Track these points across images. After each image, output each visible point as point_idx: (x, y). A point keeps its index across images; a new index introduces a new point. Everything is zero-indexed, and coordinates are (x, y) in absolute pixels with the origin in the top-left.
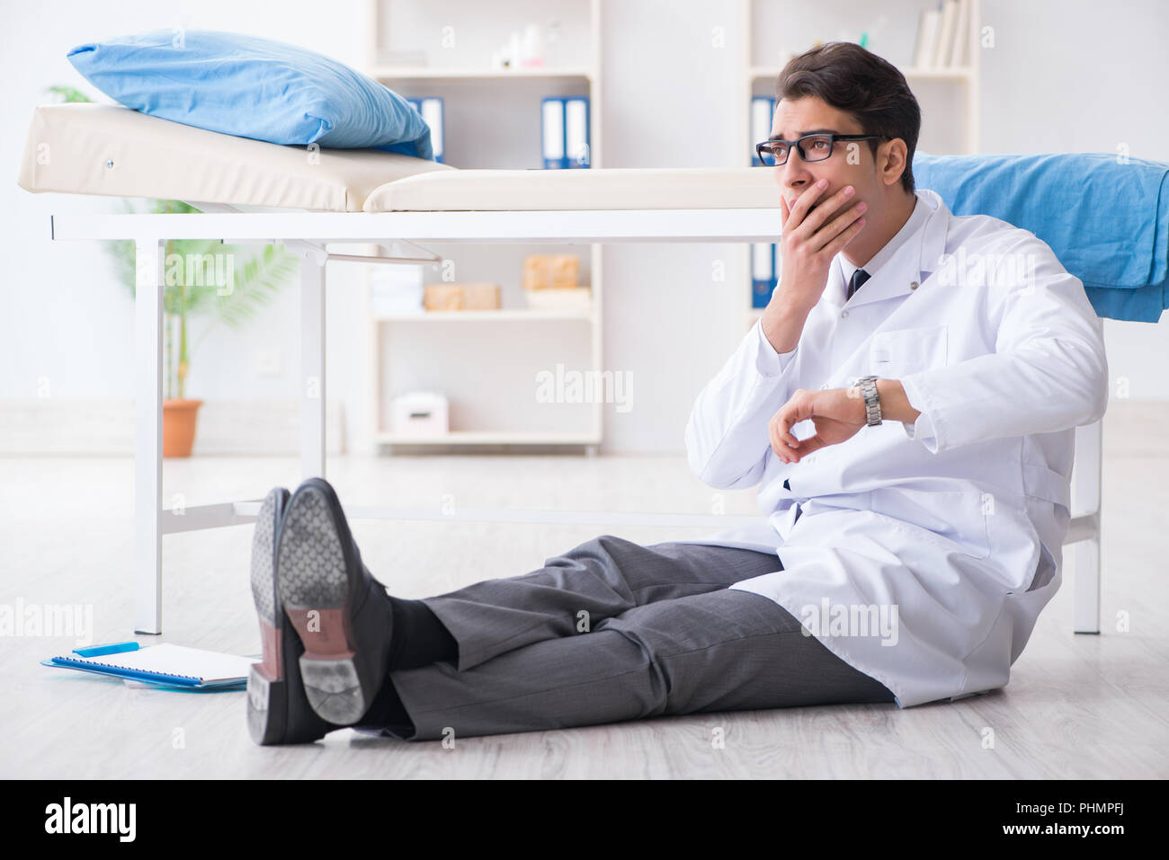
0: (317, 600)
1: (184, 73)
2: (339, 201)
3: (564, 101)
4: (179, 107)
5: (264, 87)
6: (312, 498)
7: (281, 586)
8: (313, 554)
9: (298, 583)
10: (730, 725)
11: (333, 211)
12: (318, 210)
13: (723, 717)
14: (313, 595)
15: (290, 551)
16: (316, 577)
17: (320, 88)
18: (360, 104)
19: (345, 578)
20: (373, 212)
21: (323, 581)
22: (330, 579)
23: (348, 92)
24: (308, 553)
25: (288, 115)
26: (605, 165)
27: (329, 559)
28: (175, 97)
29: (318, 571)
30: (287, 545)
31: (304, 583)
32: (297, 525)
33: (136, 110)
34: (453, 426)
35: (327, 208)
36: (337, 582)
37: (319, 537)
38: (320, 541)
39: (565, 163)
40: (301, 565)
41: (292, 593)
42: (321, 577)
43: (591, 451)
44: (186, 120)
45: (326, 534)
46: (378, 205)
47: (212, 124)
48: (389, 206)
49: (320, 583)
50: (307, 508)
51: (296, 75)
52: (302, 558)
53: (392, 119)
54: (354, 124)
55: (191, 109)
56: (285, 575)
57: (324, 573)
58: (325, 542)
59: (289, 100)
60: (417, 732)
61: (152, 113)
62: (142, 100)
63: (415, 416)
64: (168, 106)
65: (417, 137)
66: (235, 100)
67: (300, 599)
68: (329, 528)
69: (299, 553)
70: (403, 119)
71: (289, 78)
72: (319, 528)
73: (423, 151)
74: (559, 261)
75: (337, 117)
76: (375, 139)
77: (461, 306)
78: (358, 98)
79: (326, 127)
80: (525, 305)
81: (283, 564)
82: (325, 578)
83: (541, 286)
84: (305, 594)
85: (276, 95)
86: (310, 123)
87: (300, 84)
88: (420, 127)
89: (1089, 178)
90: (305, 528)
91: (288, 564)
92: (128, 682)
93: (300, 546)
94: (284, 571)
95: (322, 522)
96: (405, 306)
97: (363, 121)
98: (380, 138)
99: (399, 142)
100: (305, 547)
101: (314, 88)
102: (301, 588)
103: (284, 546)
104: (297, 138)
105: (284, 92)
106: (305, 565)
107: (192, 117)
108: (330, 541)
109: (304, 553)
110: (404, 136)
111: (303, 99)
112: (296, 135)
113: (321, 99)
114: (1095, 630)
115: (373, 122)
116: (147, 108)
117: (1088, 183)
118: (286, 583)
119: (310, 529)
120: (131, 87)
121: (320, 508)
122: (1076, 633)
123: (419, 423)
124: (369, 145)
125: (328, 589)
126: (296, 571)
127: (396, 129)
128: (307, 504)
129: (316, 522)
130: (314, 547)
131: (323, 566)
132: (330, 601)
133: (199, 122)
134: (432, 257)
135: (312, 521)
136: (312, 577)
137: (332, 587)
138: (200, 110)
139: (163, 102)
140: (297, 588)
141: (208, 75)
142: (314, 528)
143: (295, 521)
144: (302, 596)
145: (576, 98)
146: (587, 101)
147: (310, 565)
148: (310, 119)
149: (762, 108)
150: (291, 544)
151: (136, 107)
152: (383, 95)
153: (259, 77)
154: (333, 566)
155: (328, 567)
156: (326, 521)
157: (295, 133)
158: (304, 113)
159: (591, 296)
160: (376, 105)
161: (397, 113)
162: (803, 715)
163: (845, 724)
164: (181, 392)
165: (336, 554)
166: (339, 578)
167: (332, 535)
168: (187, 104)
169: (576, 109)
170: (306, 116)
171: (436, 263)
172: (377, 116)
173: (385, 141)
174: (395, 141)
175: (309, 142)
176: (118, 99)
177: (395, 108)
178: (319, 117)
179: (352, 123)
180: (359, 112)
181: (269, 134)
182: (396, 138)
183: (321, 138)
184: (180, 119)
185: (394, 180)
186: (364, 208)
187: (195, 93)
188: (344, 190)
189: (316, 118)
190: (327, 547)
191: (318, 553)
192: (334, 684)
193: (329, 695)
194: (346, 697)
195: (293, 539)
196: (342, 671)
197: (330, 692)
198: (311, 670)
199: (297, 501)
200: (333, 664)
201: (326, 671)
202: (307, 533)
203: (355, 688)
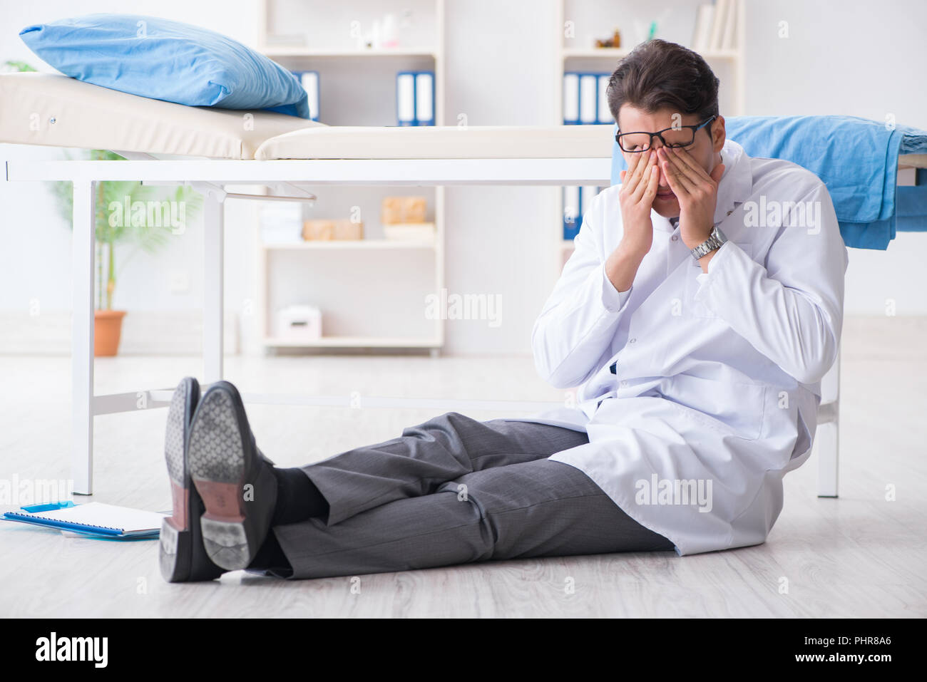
0: (218, 476)
1: (113, 49)
2: (235, 151)
3: (415, 75)
4: (109, 76)
5: (176, 61)
6: (221, 398)
7: (190, 461)
8: (218, 441)
9: (204, 461)
10: (543, 567)
11: (230, 158)
12: (219, 158)
13: (537, 561)
14: (215, 471)
15: (200, 436)
16: (219, 459)
17: (220, 61)
18: (253, 74)
19: (242, 462)
21: (224, 462)
22: (230, 461)
23: (243, 65)
24: (214, 440)
25: (195, 83)
26: (447, 123)
27: (230, 447)
28: (105, 67)
30: (198, 431)
31: (209, 462)
32: (207, 417)
33: (74, 78)
34: (325, 332)
35: (226, 156)
36: (235, 464)
37: (224, 429)
38: (224, 432)
39: (415, 123)
40: (208, 448)
41: (199, 468)
42: (223, 459)
43: (435, 353)
44: (113, 85)
45: (230, 427)
46: (266, 154)
47: (133, 89)
48: (275, 155)
49: (221, 463)
50: (216, 405)
51: (202, 50)
52: (209, 443)
53: (278, 86)
54: (247, 91)
55: (118, 77)
56: (194, 454)
57: (225, 456)
58: (228, 433)
59: (196, 70)
60: (295, 573)
61: (87, 80)
62: (80, 70)
63: (295, 324)
64: (100, 75)
65: (298, 100)
66: (153, 70)
67: (205, 473)
68: (232, 423)
69: (207, 438)
70: (286, 86)
71: (195, 53)
72: (224, 422)
73: (302, 112)
74: (410, 201)
75: (234, 84)
76: (266, 99)
77: (332, 238)
78: (251, 69)
79: (225, 92)
80: (382, 237)
81: (194, 445)
82: (226, 460)
83: (396, 222)
84: (209, 470)
85: (186, 66)
86: (212, 88)
87: (205, 58)
88: (299, 93)
89: (831, 135)
90: (214, 420)
92: (65, 532)
93: (208, 434)
94: (193, 450)
95: (226, 417)
96: (288, 237)
97: (254, 88)
98: (267, 102)
99: (283, 104)
100: (212, 434)
101: (216, 61)
102: (206, 465)
103: (195, 432)
104: (202, 101)
105: (192, 64)
106: (211, 448)
107: (118, 84)
108: (232, 433)
109: (211, 439)
110: (287, 100)
111: (207, 69)
112: (201, 98)
113: (221, 70)
114: (834, 494)
115: (262, 90)
116: (82, 76)
117: (831, 139)
118: (195, 460)
119: (217, 421)
120: (70, 59)
121: (227, 407)
122: (820, 497)
123: (299, 330)
124: (259, 106)
125: (227, 469)
126: (203, 452)
127: (281, 94)
128: (217, 402)
129: (223, 417)
130: (219, 436)
131: (226, 451)
132: (229, 477)
133: (124, 87)
134: (309, 196)
135: (219, 415)
136: (215, 458)
137: (231, 468)
138: (125, 78)
139: (95, 71)
140: (203, 465)
141: (132, 50)
142: (221, 421)
143: (206, 414)
144: (207, 471)
145: (424, 72)
146: (433, 75)
147: (215, 449)
148: (213, 86)
149: (572, 81)
150: (201, 431)
151: (74, 75)
152: (271, 66)
153: (172, 52)
154: (233, 452)
155: (230, 452)
156: (230, 417)
157: (201, 96)
158: (208, 81)
159: (436, 229)
160: (266, 77)
161: (281, 80)
162: (602, 560)
163: (635, 568)
164: (109, 305)
165: (236, 443)
166: (237, 461)
167: (234, 428)
168: (115, 73)
169: (424, 81)
170: (210, 83)
171: (312, 201)
172: (266, 84)
173: (271, 103)
174: (279, 103)
175: (212, 104)
176: (60, 69)
177: (280, 77)
178: (220, 84)
179: (246, 89)
180: (252, 81)
181: (180, 98)
182: (280, 101)
183: (221, 101)
184: (109, 85)
185: (279, 134)
186: (255, 157)
187: (121, 64)
188: (239, 142)
189: (218, 85)
190: (230, 437)
191: (222, 441)
192: (227, 539)
193: (222, 547)
194: (235, 551)
195: (203, 428)
196: (234, 531)
197: (223, 545)
198: (209, 527)
199: (208, 399)
200: (226, 525)
201: (221, 530)
202: (215, 424)
203: (243, 545)
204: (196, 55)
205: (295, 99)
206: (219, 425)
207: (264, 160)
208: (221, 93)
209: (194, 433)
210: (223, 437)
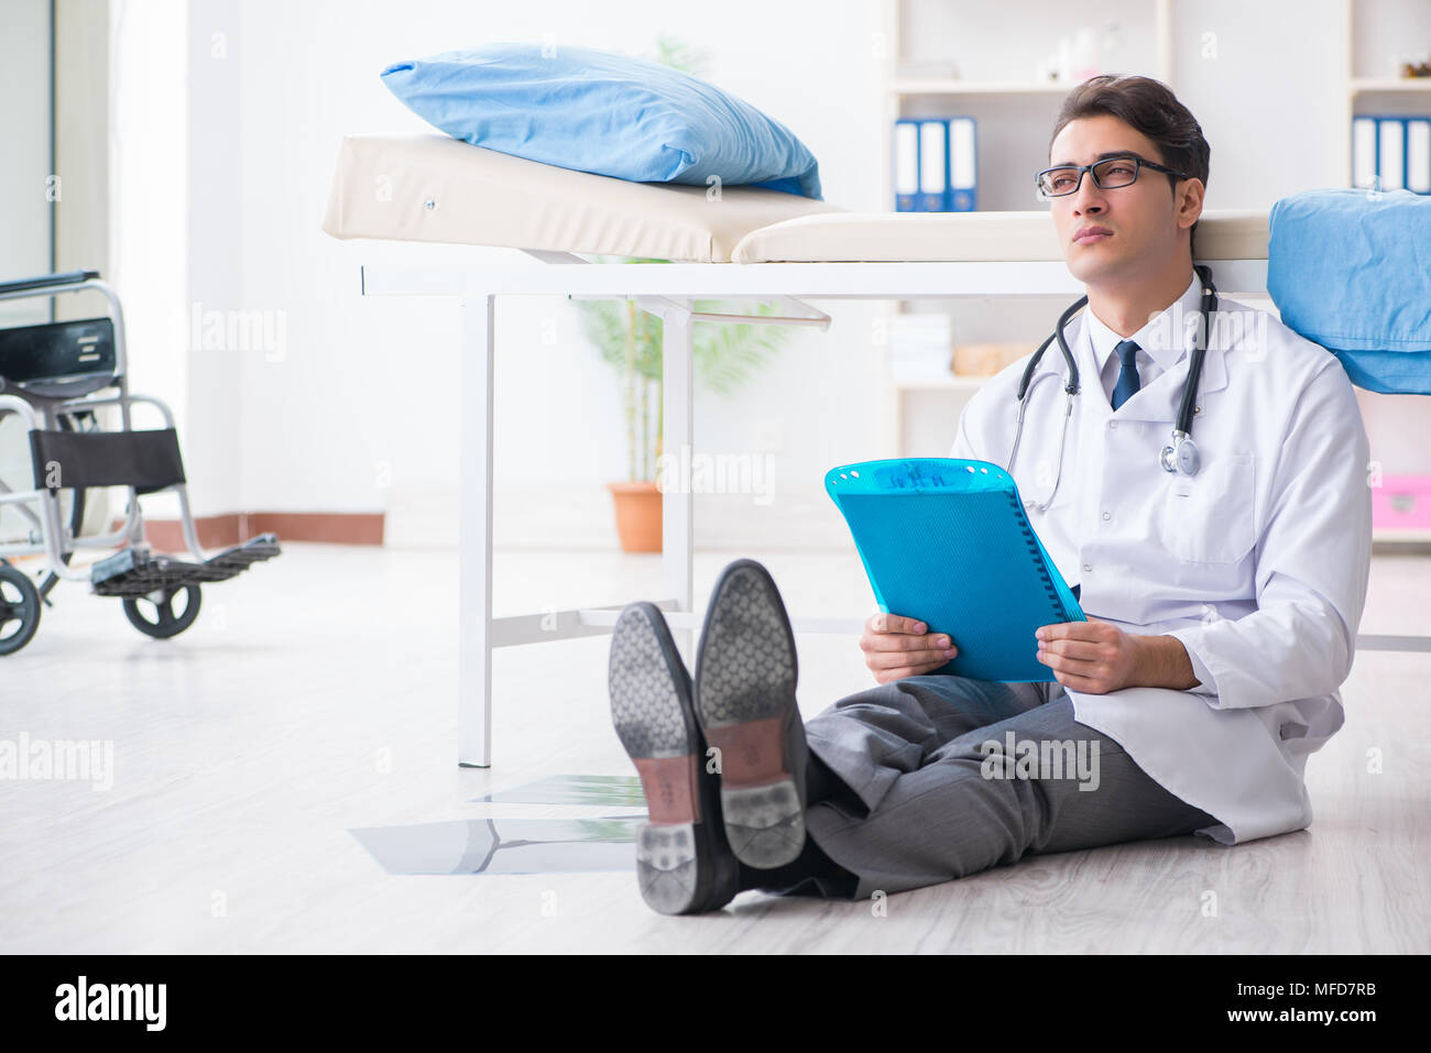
0: (750, 709)
1: (520, 97)
2: (702, 249)
4: (514, 136)
5: (614, 115)
6: (746, 582)
7: (703, 698)
8: (749, 651)
9: (727, 690)
11: (695, 261)
14: (746, 703)
15: (719, 651)
16: (753, 679)
17: (681, 113)
18: (731, 134)
19: (789, 674)
20: (744, 263)
21: (762, 683)
22: (772, 679)
23: (717, 119)
24: (743, 650)
25: (642, 147)
27: (771, 654)
28: (508, 127)
29: (756, 671)
30: (715, 645)
31: (734, 689)
32: (729, 616)
33: (463, 140)
35: (688, 257)
36: (780, 681)
37: (758, 627)
38: (759, 633)
40: (734, 667)
41: (718, 706)
42: (760, 678)
44: (520, 152)
45: (768, 622)
46: (748, 255)
47: (553, 158)
48: (762, 256)
49: (756, 686)
50: (741, 594)
51: (653, 98)
52: (735, 658)
53: (770, 150)
54: (722, 158)
55: (528, 139)
56: (710, 684)
57: (762, 671)
58: (766, 632)
59: (645, 127)
61: (480, 144)
62: (470, 129)
64: (501, 136)
65: (802, 171)
66: (580, 128)
67: (728, 712)
68: (770, 614)
69: (732, 651)
70: (785, 149)
71: (643, 102)
72: (758, 616)
73: (809, 189)
75: (702, 148)
76: (754, 169)
78: (728, 125)
79: (688, 161)
81: (709, 669)
82: (765, 678)
84: (735, 703)
85: (629, 122)
86: (669, 155)
87: (658, 109)
88: (805, 161)
90: (740, 617)
91: (715, 669)
93: (732, 641)
94: (710, 677)
95: (761, 608)
97: (734, 153)
98: (753, 175)
99: (779, 177)
100: (740, 642)
101: (674, 115)
102: (730, 697)
103: (710, 646)
104: (653, 174)
105: (638, 119)
106: (740, 665)
107: (529, 149)
108: (772, 630)
109: (738, 650)
110: (784, 171)
111: (662, 125)
112: (652, 171)
113: (682, 127)
115: (746, 157)
116: (475, 137)
118: (711, 695)
119: (746, 616)
120: (457, 112)
121: (758, 591)
124: (741, 182)
125: (766, 692)
126: (726, 676)
127: (775, 161)
128: (741, 589)
129: (755, 610)
130: (752, 641)
131: (763, 663)
132: (768, 708)
133: (537, 154)
134: (820, 317)
135: (748, 609)
136: (747, 680)
137: (773, 688)
138: (538, 140)
139: (494, 130)
140: (725, 698)
141: (549, 98)
142: (752, 617)
143: (726, 613)
144: (731, 708)
147: (745, 665)
148: (670, 151)
150: (720, 641)
151: (463, 136)
152: (761, 122)
153: (608, 100)
154: (776, 661)
155: (770, 663)
156: (766, 607)
157: (650, 169)
158: (662, 143)
160: (752, 136)
161: (775, 142)
165: (779, 645)
166: (783, 675)
167: (775, 622)
168: (523, 133)
170: (664, 148)
172: (752, 148)
173: (760, 176)
174: (773, 177)
175: (668, 179)
176: (441, 127)
177: (774, 136)
178: (679, 149)
179: (721, 155)
180: (730, 143)
181: (620, 170)
182: (775, 173)
183: (680, 175)
184: (514, 151)
185: (770, 224)
186: (732, 259)
187: (533, 120)
188: (709, 236)
189: (677, 150)
190: (769, 638)
191: (756, 648)
192: (767, 814)
193: (759, 830)
194: (781, 830)
195: (723, 636)
196: (780, 797)
197: (761, 827)
198: (737, 803)
199: (726, 588)
200: (764, 790)
201: (757, 801)
202: (743, 625)
203: (793, 817)
204: (644, 105)
206: (749, 625)
207: (748, 263)
208: (682, 162)
209: (707, 648)
210: (758, 641)
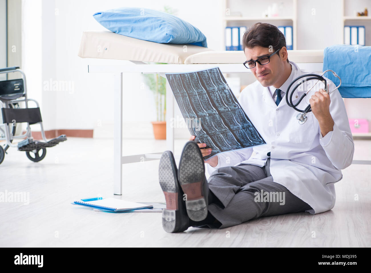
0: (192, 180)
1: (129, 21)
2: (177, 60)
4: (127, 31)
5: (153, 25)
6: (191, 146)
7: (180, 177)
8: (192, 165)
9: (187, 175)
11: (175, 63)
14: (192, 178)
15: (184, 165)
17: (171, 25)
18: (184, 30)
19: (203, 171)
22: (198, 172)
23: (180, 27)
24: (190, 164)
25: (161, 34)
27: (198, 165)
28: (126, 29)
29: (194, 170)
31: (188, 174)
32: (187, 155)
33: (114, 32)
35: (173, 63)
36: (200, 173)
37: (194, 158)
38: (195, 160)
40: (188, 169)
41: (184, 179)
42: (195, 172)
44: (129, 35)
45: (197, 157)
47: (138, 37)
48: (192, 62)
49: (194, 174)
50: (190, 150)
51: (164, 21)
53: (194, 35)
54: (182, 37)
55: (131, 32)
56: (182, 173)
57: (196, 170)
58: (196, 160)
59: (161, 29)
61: (119, 33)
62: (116, 29)
64: (124, 31)
65: (202, 40)
66: (145, 29)
67: (187, 180)
68: (198, 155)
69: (188, 165)
70: (198, 35)
72: (194, 156)
73: (204, 45)
75: (176, 34)
76: (190, 39)
78: (183, 28)
79: (173, 38)
81: (182, 169)
82: (196, 172)
84: (189, 178)
85: (158, 27)
87: (165, 24)
88: (203, 37)
90: (190, 156)
91: (183, 169)
92: (94, 209)
94: (182, 171)
95: (195, 153)
97: (185, 36)
98: (189, 42)
99: (196, 42)
100: (190, 162)
101: (169, 25)
102: (187, 177)
103: (182, 163)
104: (164, 41)
105: (160, 27)
106: (190, 168)
107: (131, 35)
108: (198, 159)
110: (198, 40)
111: (166, 29)
112: (163, 40)
113: (171, 29)
115: (188, 37)
116: (117, 32)
118: (182, 176)
119: (191, 155)
120: (113, 25)
121: (195, 149)
124: (186, 43)
125: (197, 175)
126: (186, 171)
127: (195, 38)
129: (193, 154)
130: (193, 162)
131: (196, 168)
132: (197, 179)
133: (133, 36)
135: (192, 154)
136: (192, 172)
137: (198, 174)
138: (134, 32)
139: (122, 30)
141: (137, 21)
142: (193, 156)
144: (187, 179)
145: (289, 27)
146: (292, 28)
147: (191, 168)
148: (168, 35)
149: (347, 29)
150: (185, 162)
151: (114, 31)
152: (191, 27)
153: (152, 22)
154: (199, 167)
155: (197, 168)
156: (196, 153)
157: (163, 39)
158: (166, 33)
160: (189, 31)
161: (196, 33)
165: (200, 163)
166: (201, 171)
167: (199, 157)
168: (130, 30)
170: (167, 34)
172: (189, 34)
173: (191, 42)
174: (195, 42)
175: (168, 42)
176: (109, 29)
177: (195, 31)
178: (171, 34)
180: (184, 33)
182: (195, 41)
183: (171, 41)
185: (195, 53)
186: (184, 63)
187: (132, 27)
188: (178, 57)
189: (170, 35)
190: (197, 161)
191: (194, 164)
192: (197, 207)
194: (201, 211)
195: (185, 161)
196: (201, 203)
197: (196, 210)
198: (190, 204)
199: (186, 148)
200: (196, 201)
201: (195, 204)
202: (191, 158)
203: (204, 208)
204: (161, 23)
205: (201, 40)
206: (192, 158)
207: (188, 64)
208: (171, 38)
209: (181, 164)
210: (194, 162)
